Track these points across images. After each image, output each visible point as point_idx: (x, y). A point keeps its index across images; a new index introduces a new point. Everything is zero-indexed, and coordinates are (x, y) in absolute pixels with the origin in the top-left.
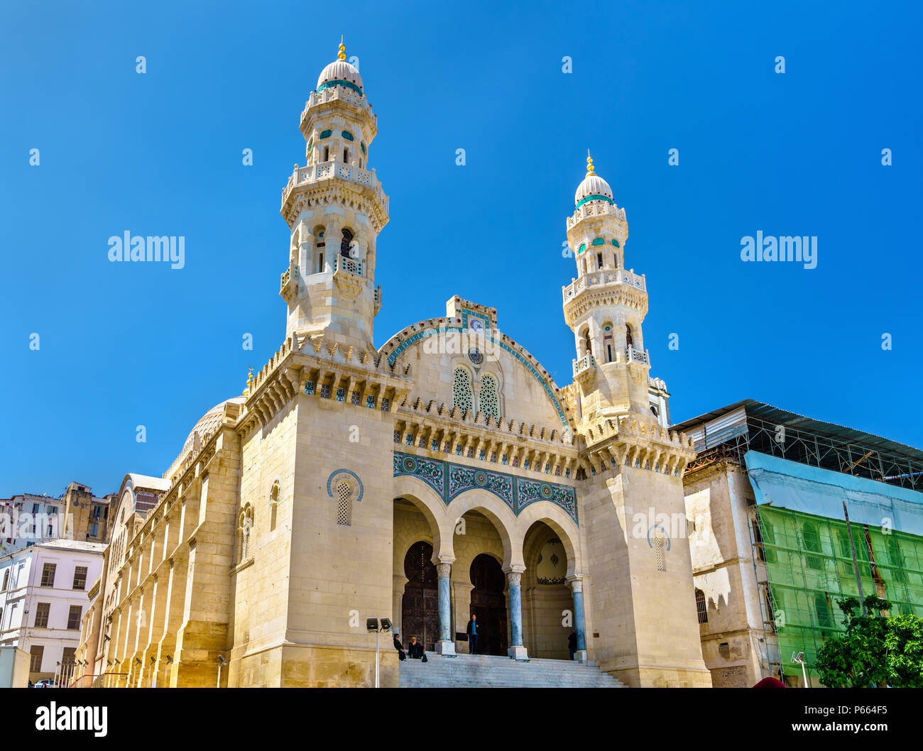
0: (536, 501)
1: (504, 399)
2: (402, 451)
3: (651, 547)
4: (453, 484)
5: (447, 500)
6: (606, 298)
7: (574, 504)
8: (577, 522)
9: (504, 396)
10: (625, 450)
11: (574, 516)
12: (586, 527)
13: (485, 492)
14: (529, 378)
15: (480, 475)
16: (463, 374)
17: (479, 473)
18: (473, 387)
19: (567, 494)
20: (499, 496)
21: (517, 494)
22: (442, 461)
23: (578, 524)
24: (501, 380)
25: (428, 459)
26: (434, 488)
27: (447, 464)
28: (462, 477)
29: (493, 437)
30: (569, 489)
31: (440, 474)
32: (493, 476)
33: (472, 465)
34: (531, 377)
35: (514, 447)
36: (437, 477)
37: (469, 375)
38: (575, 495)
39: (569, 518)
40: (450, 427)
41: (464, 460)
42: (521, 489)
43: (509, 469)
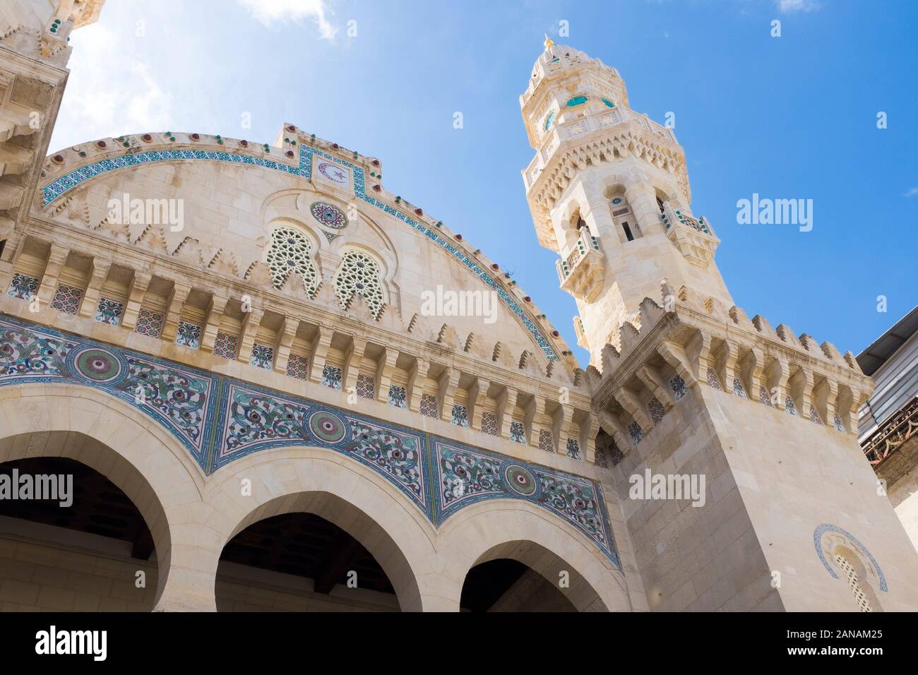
0: (492, 496)
1: (398, 295)
2: (79, 329)
3: (835, 576)
4: (238, 428)
5: (210, 460)
6: (604, 150)
7: (598, 517)
8: (616, 558)
9: (398, 288)
10: (699, 346)
11: (605, 545)
12: (641, 572)
13: (339, 457)
14: (459, 272)
15: (323, 420)
16: (293, 238)
17: (320, 414)
18: (319, 263)
19: (579, 492)
20: (384, 474)
21: (436, 476)
22: (205, 373)
23: (618, 563)
24: (391, 264)
25: (164, 360)
26: (171, 427)
27: (224, 382)
28: (269, 417)
29: (359, 333)
30: (581, 484)
31: (195, 398)
32: (363, 427)
33: (303, 394)
34: (462, 269)
35: (420, 362)
36: (185, 405)
37: (312, 242)
38: (600, 498)
39: (591, 546)
40: (232, 293)
41: (276, 378)
42: (449, 466)
43: (409, 416)
